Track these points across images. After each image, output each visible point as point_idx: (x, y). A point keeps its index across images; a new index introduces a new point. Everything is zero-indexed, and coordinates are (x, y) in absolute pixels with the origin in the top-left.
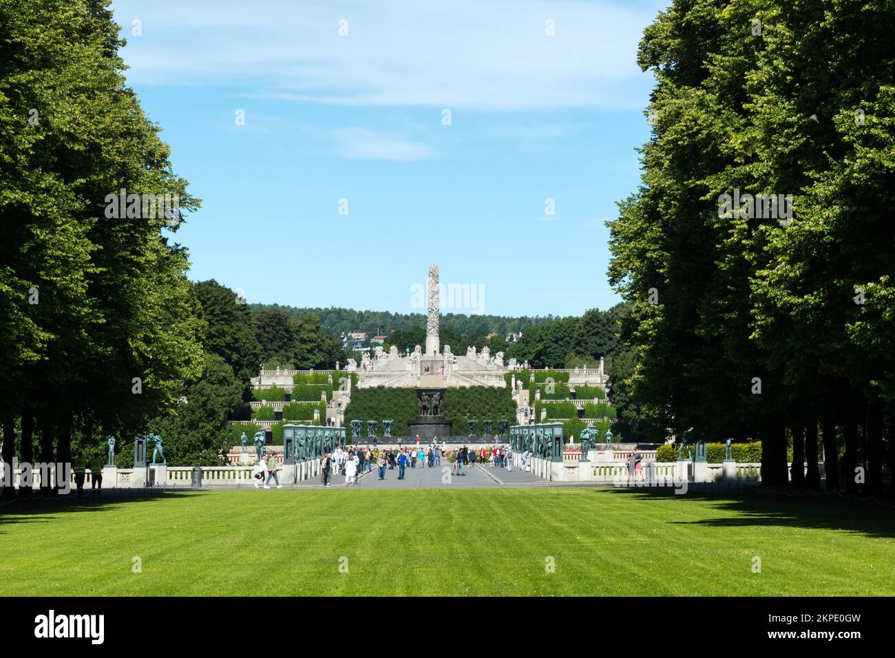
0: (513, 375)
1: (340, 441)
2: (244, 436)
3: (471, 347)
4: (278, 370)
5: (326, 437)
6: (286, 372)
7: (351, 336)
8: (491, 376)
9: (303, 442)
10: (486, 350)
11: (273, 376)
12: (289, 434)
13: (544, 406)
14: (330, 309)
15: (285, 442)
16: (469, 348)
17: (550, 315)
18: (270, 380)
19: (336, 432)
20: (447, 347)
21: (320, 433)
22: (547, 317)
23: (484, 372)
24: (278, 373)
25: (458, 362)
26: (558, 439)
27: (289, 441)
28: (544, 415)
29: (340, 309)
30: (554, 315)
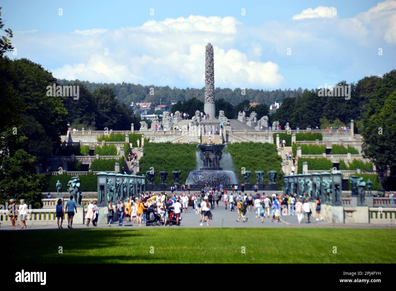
0: (278, 135)
1: (141, 188)
2: (58, 183)
3: (242, 112)
4: (83, 131)
5: (131, 184)
6: (90, 132)
7: (139, 105)
8: (259, 135)
9: (113, 188)
10: (253, 114)
11: (79, 135)
12: (102, 181)
13: (305, 160)
14: (121, 84)
15: (99, 188)
16: (240, 113)
17: (300, 89)
18: (78, 139)
19: (138, 180)
20: (221, 112)
21: (126, 180)
22: (297, 89)
23: (253, 133)
24: (83, 133)
25: (231, 124)
26: (336, 186)
27: (102, 187)
28: (305, 168)
29: (130, 85)
30: (304, 88)
